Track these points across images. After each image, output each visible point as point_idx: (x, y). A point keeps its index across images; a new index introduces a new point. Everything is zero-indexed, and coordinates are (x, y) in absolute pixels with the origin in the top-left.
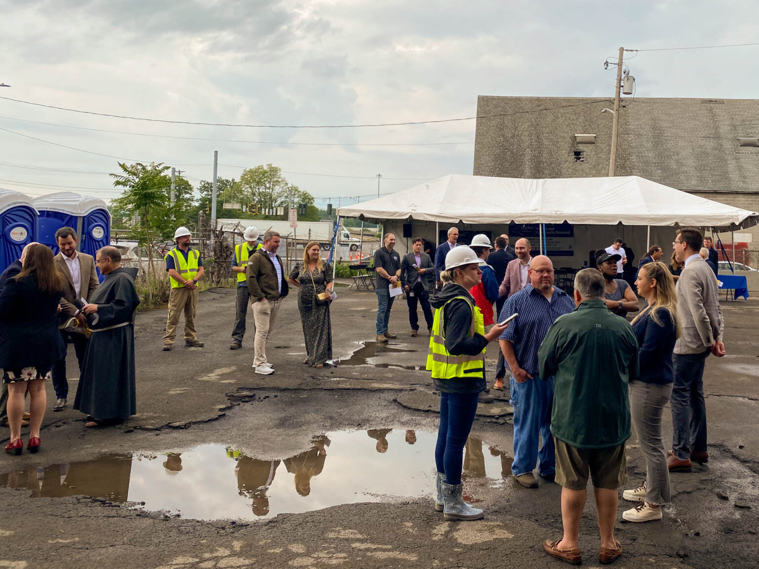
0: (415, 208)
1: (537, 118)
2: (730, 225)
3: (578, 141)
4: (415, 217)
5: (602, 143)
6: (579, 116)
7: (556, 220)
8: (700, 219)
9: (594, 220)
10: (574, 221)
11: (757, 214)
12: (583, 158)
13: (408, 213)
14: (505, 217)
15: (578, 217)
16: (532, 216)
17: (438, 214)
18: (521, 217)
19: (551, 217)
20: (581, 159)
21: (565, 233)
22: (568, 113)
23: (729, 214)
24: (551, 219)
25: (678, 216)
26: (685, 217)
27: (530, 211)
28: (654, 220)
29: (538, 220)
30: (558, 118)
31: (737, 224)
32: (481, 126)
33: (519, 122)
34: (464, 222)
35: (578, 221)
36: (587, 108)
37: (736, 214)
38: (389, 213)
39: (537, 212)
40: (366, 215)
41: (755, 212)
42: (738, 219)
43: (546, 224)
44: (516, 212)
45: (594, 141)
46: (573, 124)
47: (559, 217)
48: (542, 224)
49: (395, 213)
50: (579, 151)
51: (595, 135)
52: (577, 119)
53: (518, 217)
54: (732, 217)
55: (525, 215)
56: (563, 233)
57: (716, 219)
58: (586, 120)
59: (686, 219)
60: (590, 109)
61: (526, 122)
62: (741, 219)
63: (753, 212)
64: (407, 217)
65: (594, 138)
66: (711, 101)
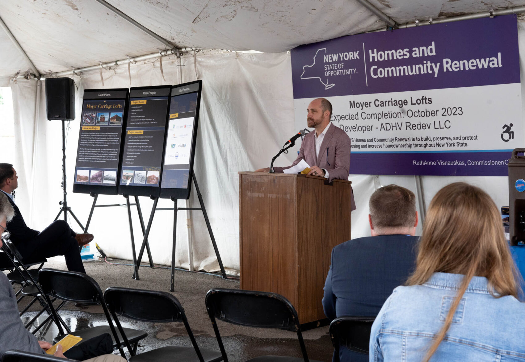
21: (483, 64)
56: (470, 65)
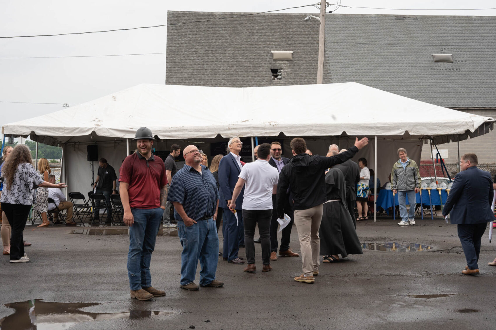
0: (99, 123)
1: (231, 34)
2: (464, 132)
3: (275, 58)
4: (99, 133)
5: (299, 60)
6: (275, 32)
7: (270, 133)
8: (431, 127)
9: (315, 130)
10: (290, 132)
11: (493, 119)
12: (281, 75)
13: (91, 129)
14: (209, 130)
15: (296, 127)
16: (242, 129)
17: (128, 129)
18: (229, 129)
19: (264, 128)
20: (279, 77)
22: (263, 29)
23: (464, 120)
24: (264, 131)
25: (409, 123)
26: (416, 125)
27: (239, 123)
28: (381, 129)
29: (249, 133)
30: (253, 34)
31: (472, 131)
32: (172, 42)
33: (212, 39)
34: (160, 137)
35: (296, 133)
36: (282, 24)
37: (471, 121)
38: (68, 129)
39: (247, 123)
40: (39, 133)
41: (491, 118)
42: (473, 125)
43: (259, 138)
44: (222, 125)
45: (291, 58)
46: (269, 41)
47: (275, 128)
48: (254, 138)
49: (75, 129)
50: (276, 68)
51: (292, 52)
52: (273, 35)
53: (225, 130)
54: (467, 124)
55: (234, 127)
57: (449, 126)
58: (283, 37)
59: (418, 127)
60: (285, 25)
61: (220, 39)
62: (476, 126)
63: (489, 118)
64: (89, 133)
65: (291, 55)
66: (404, 17)
